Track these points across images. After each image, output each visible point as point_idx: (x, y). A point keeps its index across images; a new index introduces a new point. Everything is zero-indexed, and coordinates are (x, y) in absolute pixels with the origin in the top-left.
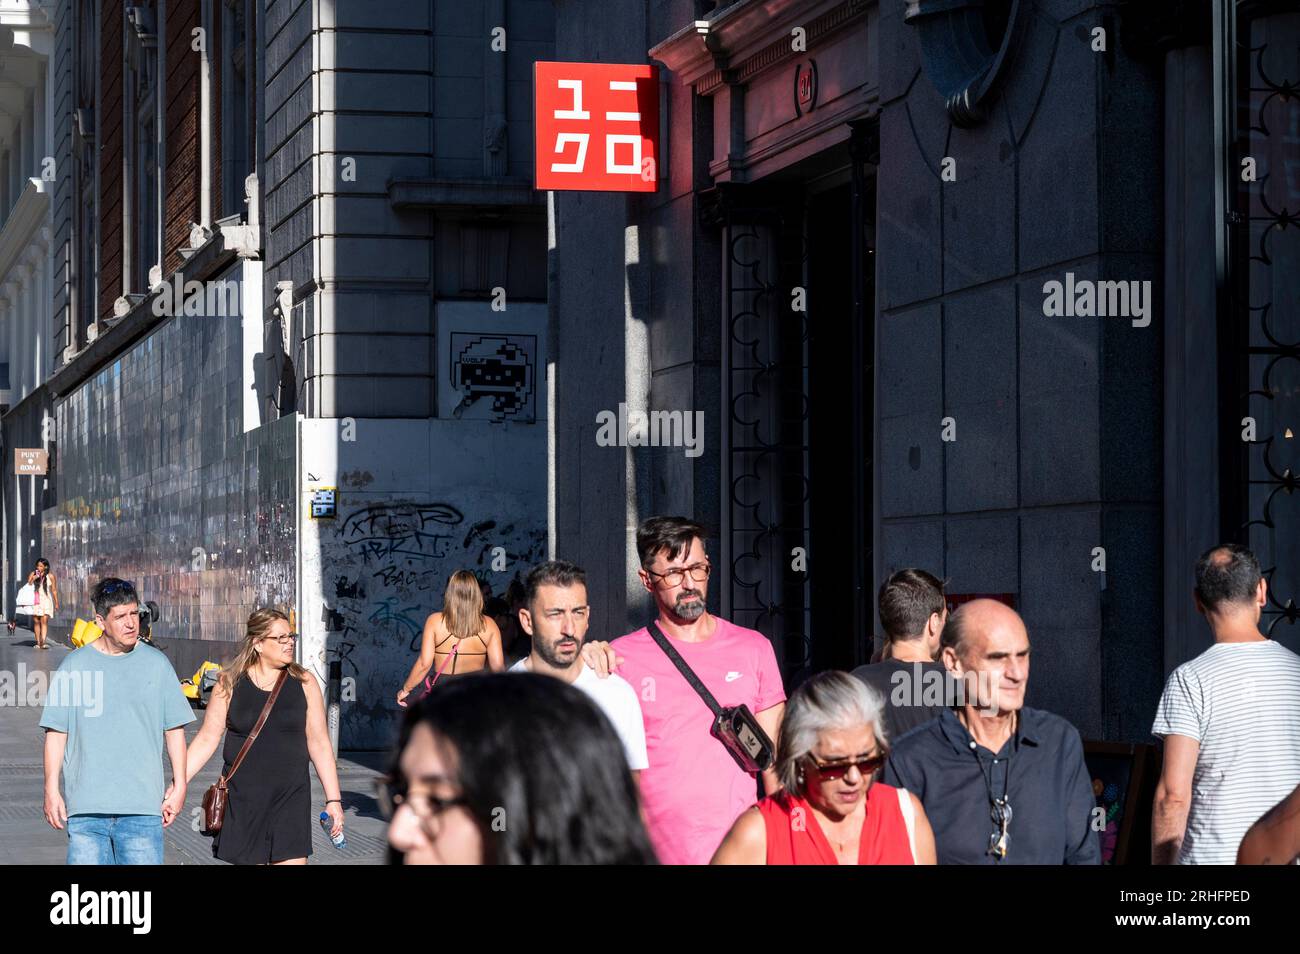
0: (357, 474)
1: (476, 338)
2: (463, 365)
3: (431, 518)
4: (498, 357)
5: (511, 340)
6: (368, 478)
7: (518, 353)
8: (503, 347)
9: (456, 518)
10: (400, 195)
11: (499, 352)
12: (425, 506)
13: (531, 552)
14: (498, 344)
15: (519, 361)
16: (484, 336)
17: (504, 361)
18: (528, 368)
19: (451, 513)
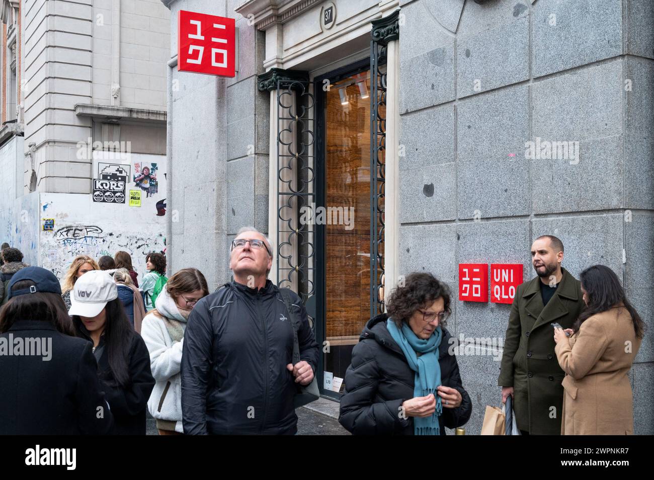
0: (62, 214)
1: (108, 165)
2: (103, 175)
3: (90, 231)
4: (116, 172)
5: (121, 166)
6: (66, 215)
7: (123, 171)
8: (118, 169)
9: (100, 231)
10: (79, 111)
11: (116, 171)
12: (88, 227)
13: (127, 244)
14: (116, 168)
15: (124, 174)
16: (111, 165)
17: (118, 174)
18: (127, 177)
19: (98, 229)
